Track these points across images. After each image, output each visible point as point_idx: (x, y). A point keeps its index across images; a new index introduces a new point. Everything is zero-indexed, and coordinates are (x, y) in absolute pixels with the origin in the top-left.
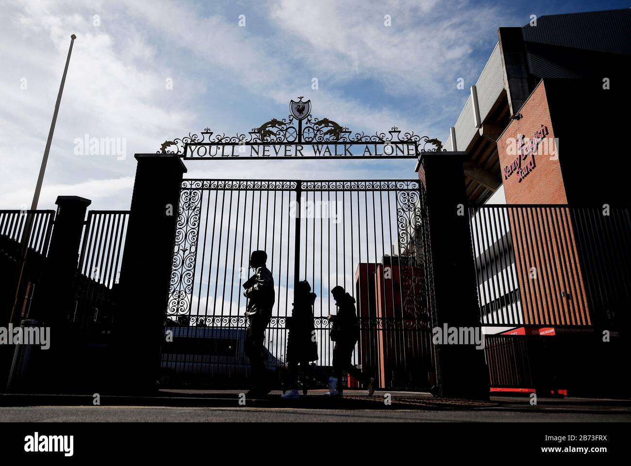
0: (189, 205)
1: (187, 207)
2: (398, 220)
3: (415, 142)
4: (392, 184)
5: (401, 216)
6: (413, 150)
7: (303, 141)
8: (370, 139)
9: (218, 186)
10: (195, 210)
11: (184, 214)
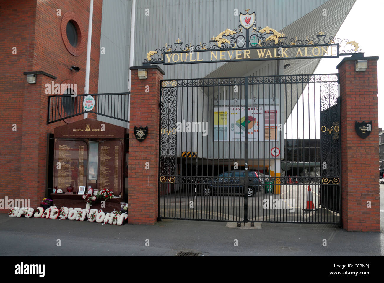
0: (169, 99)
1: (168, 101)
2: (321, 106)
3: (337, 45)
4: (317, 77)
5: (323, 103)
6: (335, 51)
7: (250, 46)
8: (302, 43)
9: (188, 84)
10: (172, 101)
11: (166, 106)
